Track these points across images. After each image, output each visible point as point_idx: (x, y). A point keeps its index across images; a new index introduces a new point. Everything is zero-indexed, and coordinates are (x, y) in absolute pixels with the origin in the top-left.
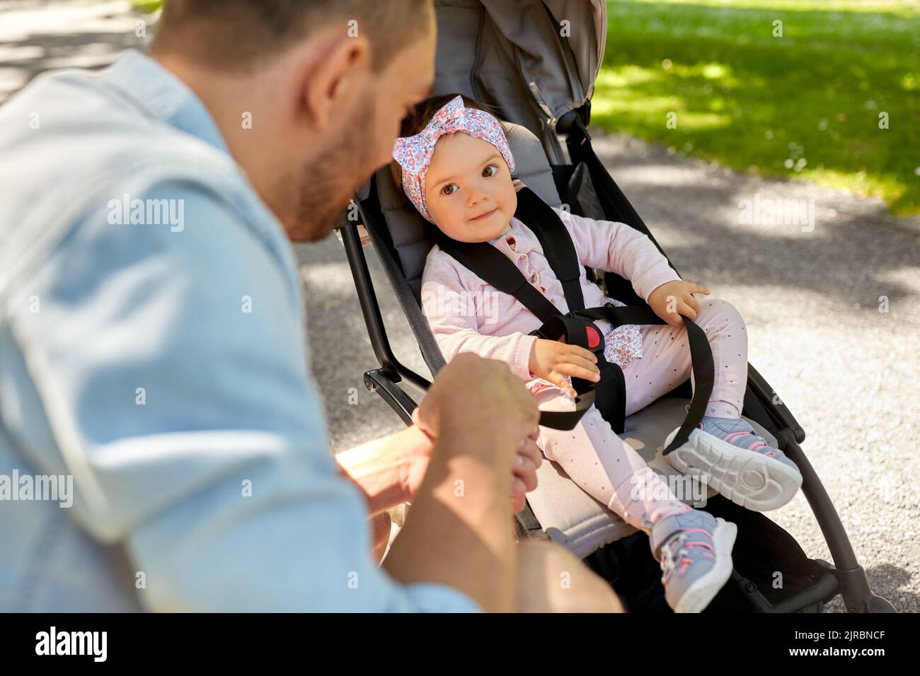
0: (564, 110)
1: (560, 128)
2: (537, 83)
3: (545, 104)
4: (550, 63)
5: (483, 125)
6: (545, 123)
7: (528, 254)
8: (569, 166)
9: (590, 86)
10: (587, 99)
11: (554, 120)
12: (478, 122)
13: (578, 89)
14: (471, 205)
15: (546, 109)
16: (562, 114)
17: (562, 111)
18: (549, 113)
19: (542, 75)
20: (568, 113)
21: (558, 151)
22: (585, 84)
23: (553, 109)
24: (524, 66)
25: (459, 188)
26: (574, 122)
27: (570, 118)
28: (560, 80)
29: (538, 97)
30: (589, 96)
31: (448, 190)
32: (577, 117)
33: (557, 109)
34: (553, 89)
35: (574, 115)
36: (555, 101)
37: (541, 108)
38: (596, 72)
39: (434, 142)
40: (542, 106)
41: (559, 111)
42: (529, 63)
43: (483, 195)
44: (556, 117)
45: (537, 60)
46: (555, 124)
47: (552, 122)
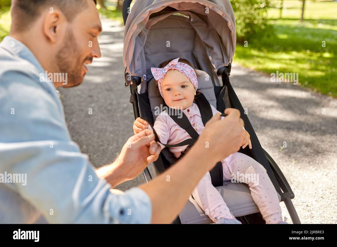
0: (220, 67)
1: (219, 73)
2: (212, 57)
3: (214, 64)
4: (216, 50)
5: (185, 69)
6: (214, 71)
7: (194, 116)
8: (222, 87)
9: (231, 59)
10: (230, 63)
11: (216, 70)
12: (184, 68)
13: (226, 59)
14: (174, 95)
15: (214, 66)
16: (219, 68)
17: (219, 67)
18: (215, 67)
19: (214, 54)
20: (221, 68)
21: (218, 81)
22: (229, 58)
23: (217, 66)
24: (208, 50)
25: (172, 89)
26: (224, 71)
27: (223, 70)
28: (220, 56)
29: (211, 61)
30: (230, 62)
31: (169, 90)
32: (225, 69)
33: (218, 66)
34: (217, 59)
35: (224, 69)
36: (218, 63)
37: (212, 65)
38: (233, 54)
39: (166, 71)
40: (213, 65)
41: (218, 67)
42: (210, 50)
43: (179, 93)
44: (217, 69)
45: (212, 48)
46: (217, 71)
47: (216, 71)
